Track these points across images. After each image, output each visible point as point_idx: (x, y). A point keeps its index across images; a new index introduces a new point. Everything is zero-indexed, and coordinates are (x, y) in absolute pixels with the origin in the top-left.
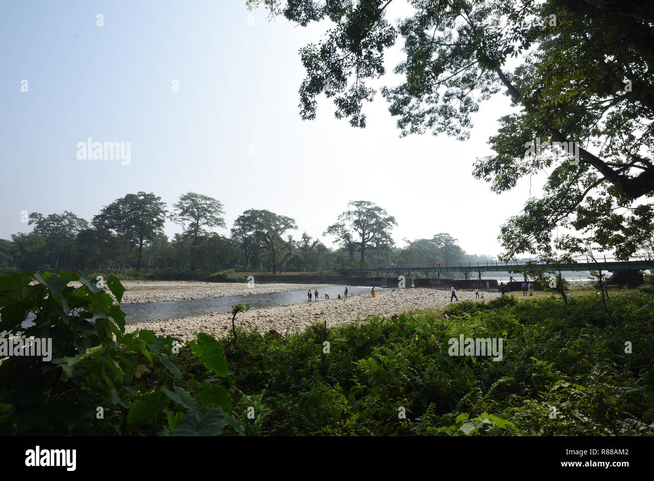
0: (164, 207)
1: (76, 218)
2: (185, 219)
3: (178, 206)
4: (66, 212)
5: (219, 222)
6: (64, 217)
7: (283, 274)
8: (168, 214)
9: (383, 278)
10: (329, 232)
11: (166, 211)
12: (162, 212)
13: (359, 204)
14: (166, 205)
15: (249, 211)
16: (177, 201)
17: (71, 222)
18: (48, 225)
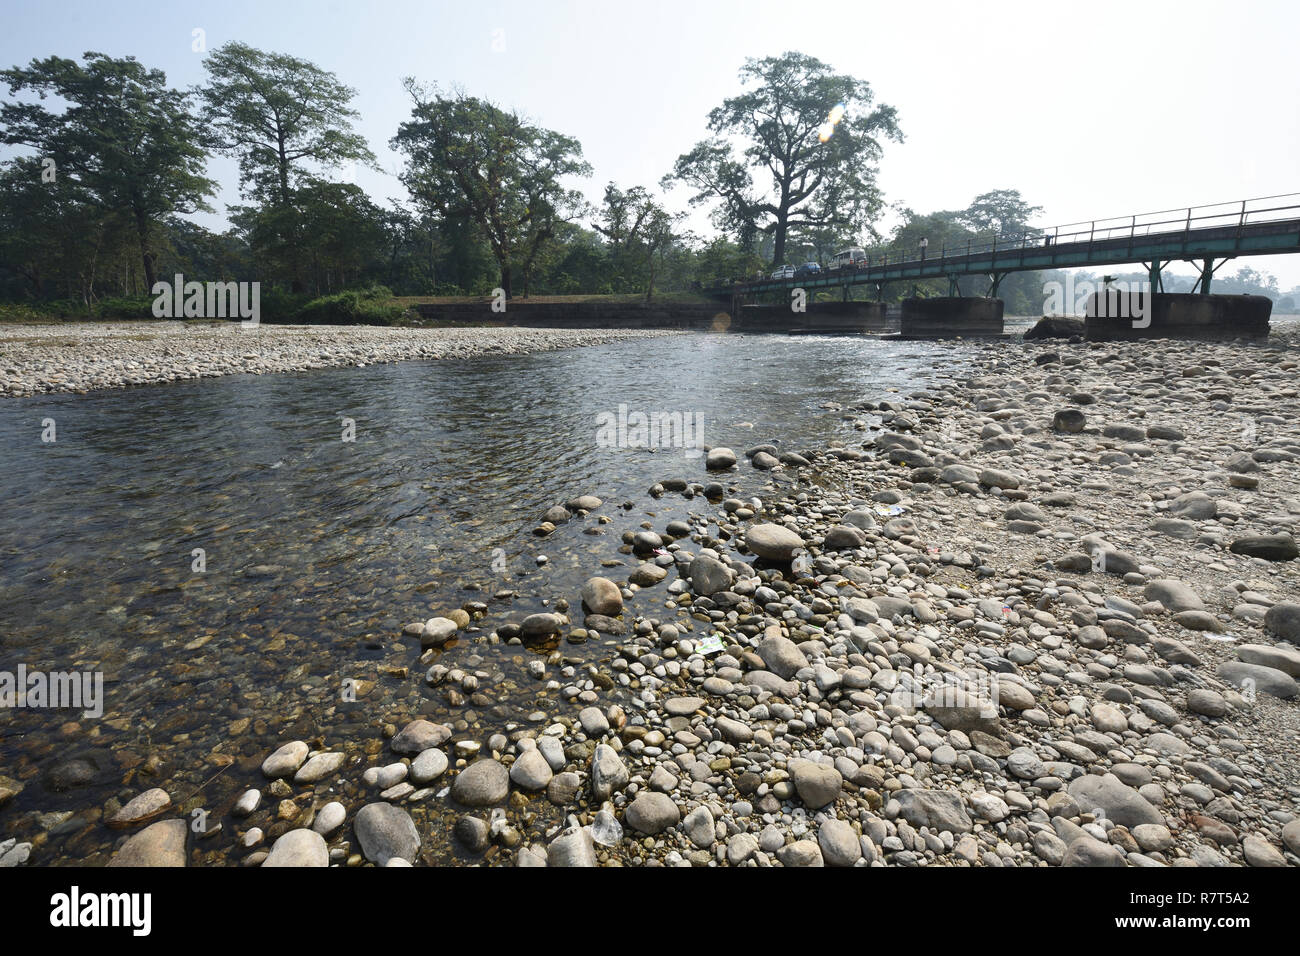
10: (679, 174)
13: (777, 68)
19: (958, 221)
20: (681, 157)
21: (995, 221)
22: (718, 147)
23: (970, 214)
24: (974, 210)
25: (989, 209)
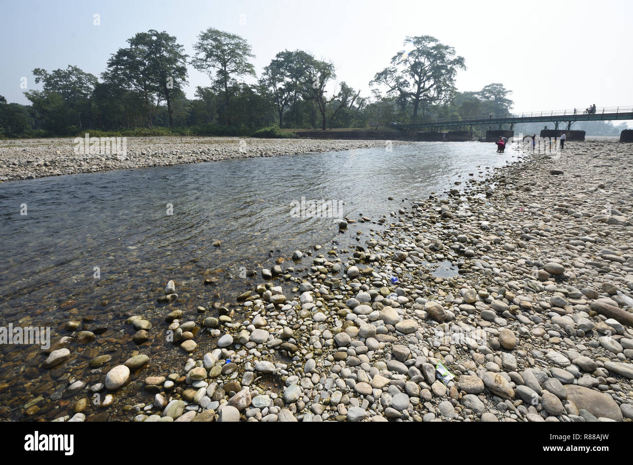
0: (182, 50)
1: (83, 73)
2: (209, 66)
3: (199, 48)
4: (70, 66)
5: (249, 69)
6: (70, 73)
7: (334, 130)
8: (189, 60)
9: (467, 132)
10: (376, 81)
11: (186, 56)
12: (182, 57)
13: (418, 41)
14: (184, 47)
15: (282, 53)
16: (197, 41)
17: (80, 79)
18: (56, 82)
19: (476, 96)
20: (377, 73)
21: (492, 97)
22: (392, 70)
23: (482, 93)
24: (484, 91)
25: (490, 91)
